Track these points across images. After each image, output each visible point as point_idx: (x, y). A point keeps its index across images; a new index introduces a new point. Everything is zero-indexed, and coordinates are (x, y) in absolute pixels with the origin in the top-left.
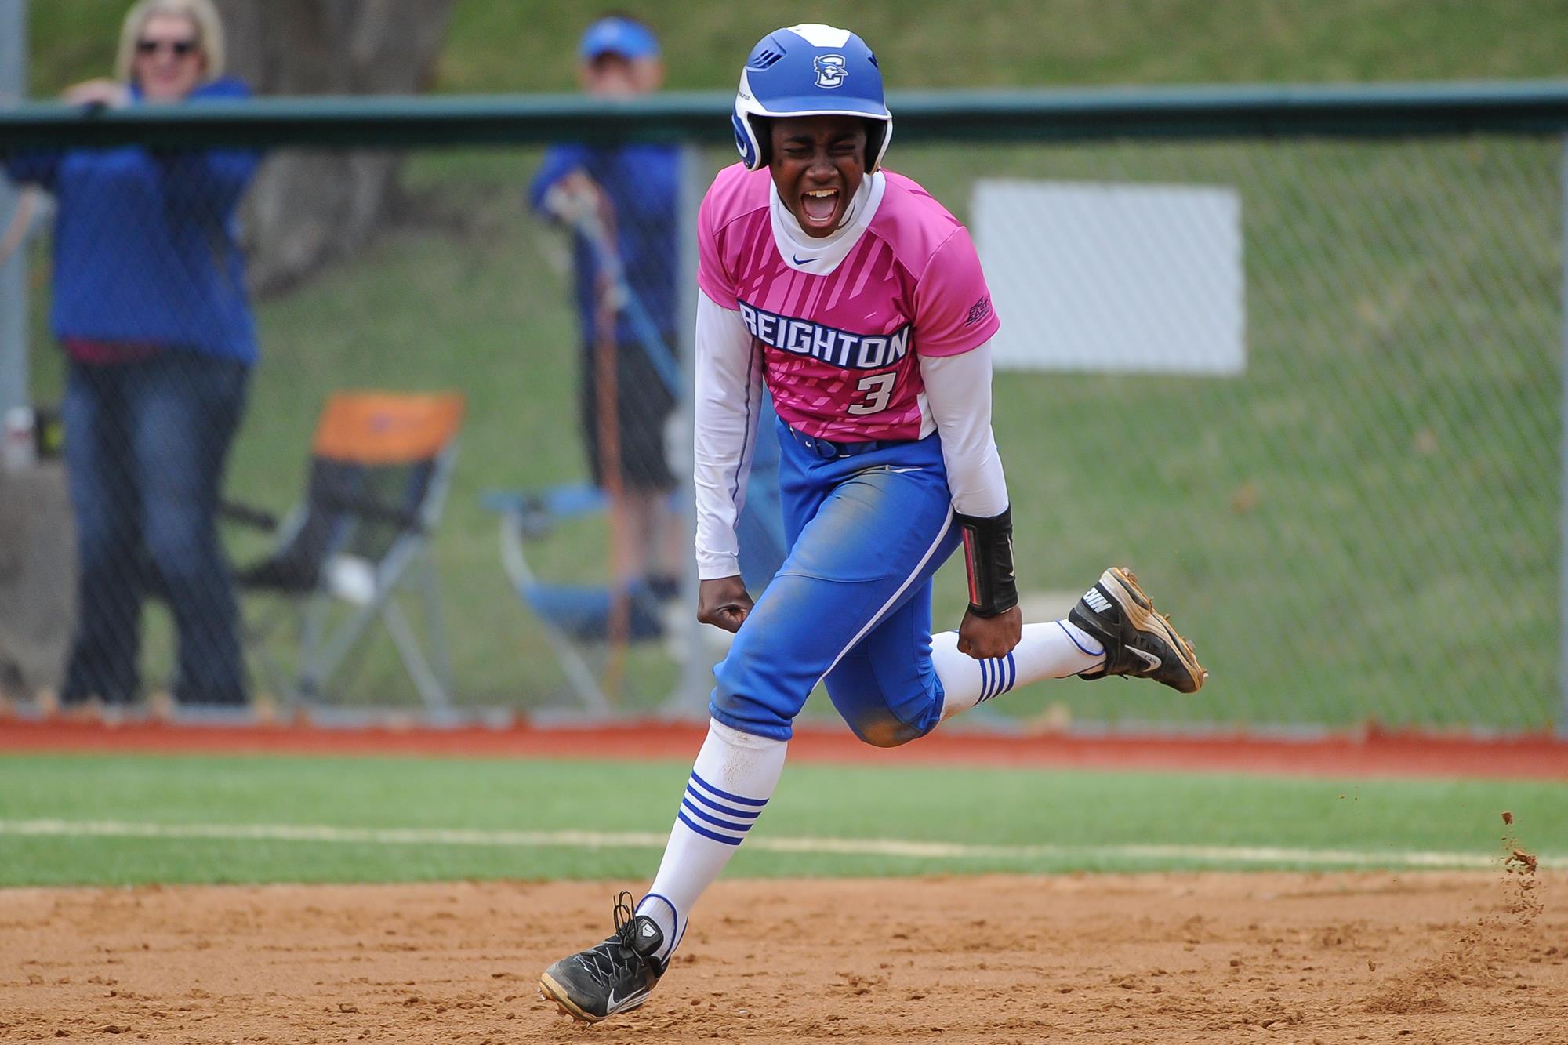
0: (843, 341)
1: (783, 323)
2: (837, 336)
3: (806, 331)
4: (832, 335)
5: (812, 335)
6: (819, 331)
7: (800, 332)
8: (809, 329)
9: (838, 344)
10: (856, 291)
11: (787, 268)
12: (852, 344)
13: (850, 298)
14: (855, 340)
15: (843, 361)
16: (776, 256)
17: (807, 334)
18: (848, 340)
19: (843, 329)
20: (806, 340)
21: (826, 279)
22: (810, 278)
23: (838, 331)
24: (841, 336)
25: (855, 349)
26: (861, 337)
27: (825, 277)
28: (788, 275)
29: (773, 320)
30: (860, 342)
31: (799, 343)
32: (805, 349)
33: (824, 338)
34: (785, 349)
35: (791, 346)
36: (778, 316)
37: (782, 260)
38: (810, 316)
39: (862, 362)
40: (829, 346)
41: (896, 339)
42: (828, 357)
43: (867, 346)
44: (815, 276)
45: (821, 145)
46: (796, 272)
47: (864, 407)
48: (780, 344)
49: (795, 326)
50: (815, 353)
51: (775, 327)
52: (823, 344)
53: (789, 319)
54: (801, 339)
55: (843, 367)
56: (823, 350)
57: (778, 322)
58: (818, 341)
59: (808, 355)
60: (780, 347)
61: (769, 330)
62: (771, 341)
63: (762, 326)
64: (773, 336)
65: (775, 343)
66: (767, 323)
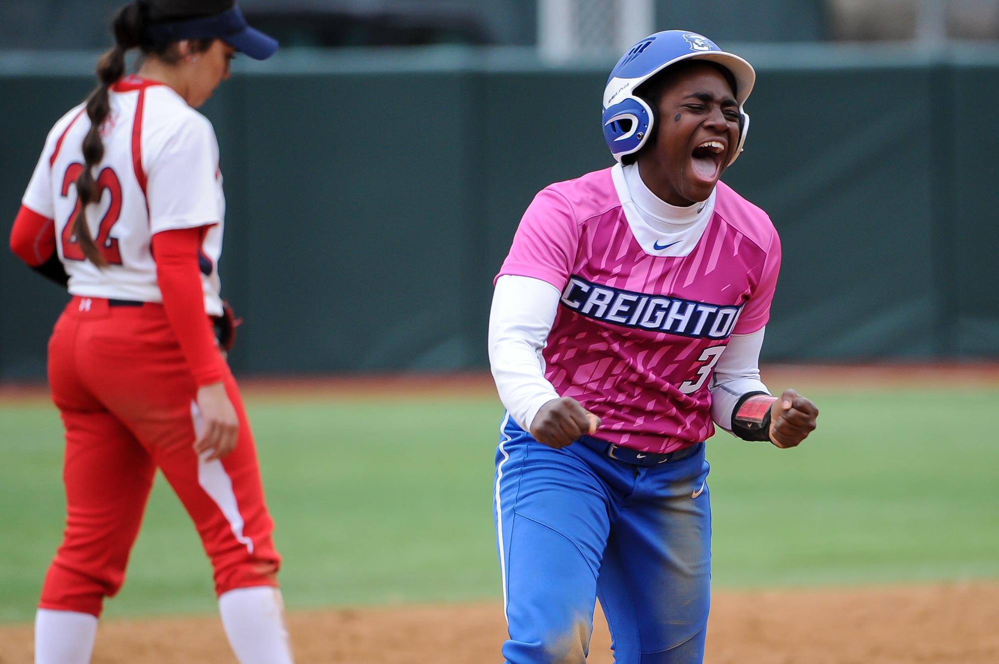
0: (701, 312)
1: (644, 300)
2: (696, 308)
3: (663, 307)
4: (691, 308)
5: (667, 310)
6: (677, 305)
7: (658, 307)
8: (665, 303)
9: (696, 315)
10: (711, 266)
11: (647, 255)
12: (710, 313)
13: (705, 274)
14: (714, 310)
15: (697, 331)
16: (635, 248)
17: (663, 309)
18: (706, 311)
19: (702, 301)
20: (660, 315)
21: (686, 258)
22: (670, 259)
23: (698, 303)
24: (700, 308)
25: (712, 317)
26: (720, 307)
28: (648, 260)
29: (634, 298)
30: (717, 312)
31: (653, 319)
32: (657, 324)
33: (682, 311)
34: (638, 325)
35: (645, 323)
36: (641, 295)
37: (641, 249)
38: (670, 291)
39: (713, 333)
40: (685, 319)
42: (681, 328)
43: (722, 315)
44: (675, 257)
45: (717, 102)
46: (656, 256)
47: (691, 385)
48: (633, 321)
49: (655, 302)
50: (667, 326)
51: (633, 305)
52: (679, 317)
53: (651, 297)
54: (656, 315)
55: (696, 336)
56: (677, 323)
57: (639, 300)
58: (673, 314)
59: (659, 330)
60: (633, 325)
61: (626, 309)
62: (622, 320)
63: (618, 306)
64: (629, 314)
65: (628, 320)
66: (625, 303)
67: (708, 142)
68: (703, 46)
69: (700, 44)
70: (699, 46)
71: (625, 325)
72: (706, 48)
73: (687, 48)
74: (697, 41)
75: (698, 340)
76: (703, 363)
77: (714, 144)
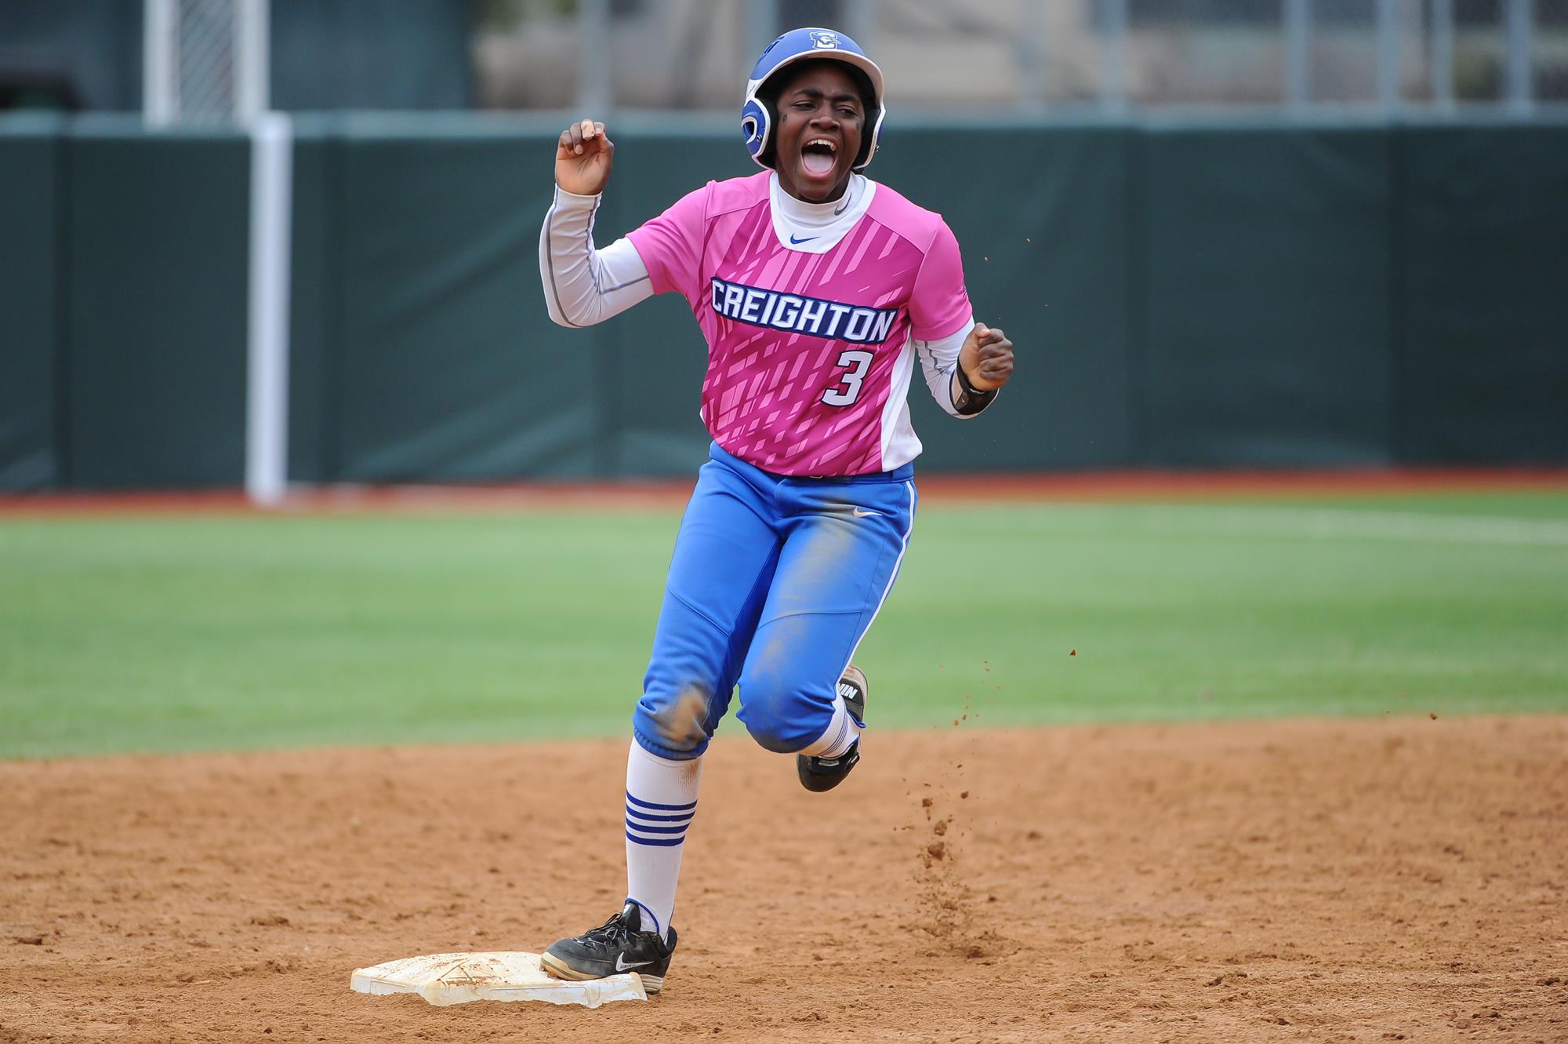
0: (833, 312)
1: (773, 298)
2: (828, 307)
3: (795, 305)
4: (823, 307)
5: (800, 310)
6: (809, 304)
7: (789, 306)
8: (798, 303)
9: (829, 315)
10: (852, 267)
11: (783, 248)
12: (844, 314)
13: (845, 273)
14: (847, 310)
15: (831, 331)
16: (774, 240)
17: (796, 309)
18: (839, 311)
19: (835, 301)
20: (793, 314)
21: (824, 255)
22: (806, 256)
23: (830, 303)
24: (833, 307)
25: (846, 318)
26: (854, 307)
27: (822, 255)
28: (784, 255)
29: (762, 296)
30: (851, 312)
31: (785, 318)
32: (790, 324)
33: (814, 310)
34: (769, 325)
35: (776, 322)
36: (769, 292)
37: (779, 242)
38: (803, 290)
39: (849, 334)
40: (818, 319)
41: (883, 315)
42: (814, 329)
43: (858, 317)
44: (812, 254)
45: (828, 98)
46: (792, 251)
47: (837, 395)
48: (764, 320)
49: (784, 300)
50: (801, 326)
51: (763, 303)
52: (811, 317)
53: (780, 295)
54: (788, 314)
55: (830, 337)
56: (809, 322)
57: (767, 297)
58: (806, 314)
59: (793, 330)
60: (764, 324)
61: (756, 307)
62: (754, 319)
63: (749, 305)
64: (759, 313)
65: (760, 319)
66: (755, 300)
67: (814, 140)
68: (828, 43)
69: (825, 41)
70: (824, 43)
71: (758, 324)
72: (832, 45)
73: (810, 45)
74: (823, 39)
75: (833, 342)
76: (845, 369)
77: (820, 142)
